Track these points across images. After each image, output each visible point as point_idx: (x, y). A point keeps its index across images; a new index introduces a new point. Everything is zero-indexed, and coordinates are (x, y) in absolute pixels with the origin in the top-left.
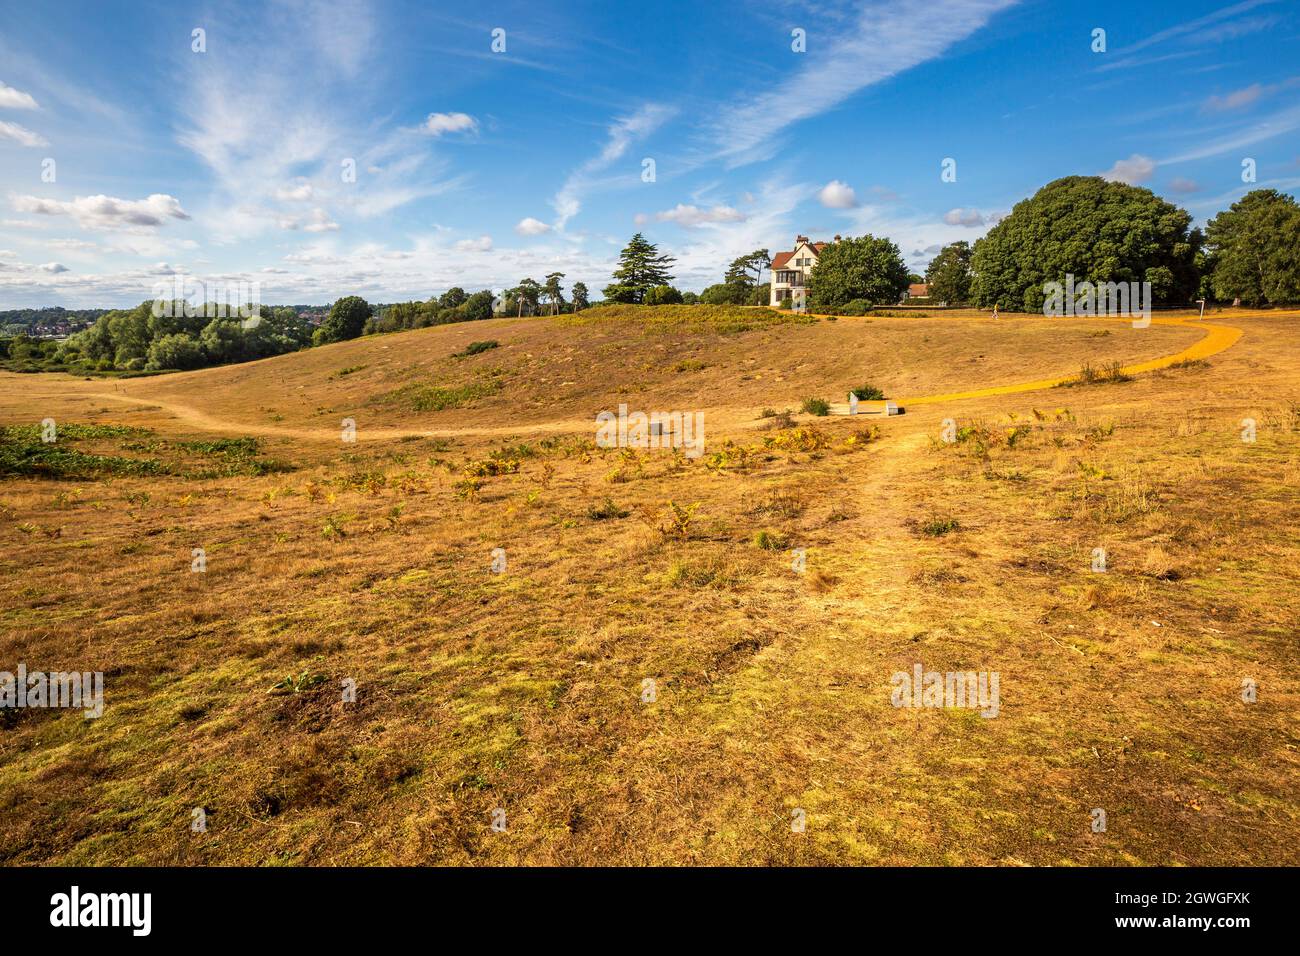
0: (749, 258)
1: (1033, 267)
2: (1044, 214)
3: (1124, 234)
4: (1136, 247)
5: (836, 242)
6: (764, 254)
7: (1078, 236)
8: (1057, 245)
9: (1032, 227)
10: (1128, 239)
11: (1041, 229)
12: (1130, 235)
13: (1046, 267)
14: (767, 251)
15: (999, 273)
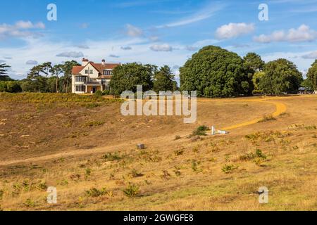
0: (42, 66)
1: (207, 80)
2: (208, 60)
3: (234, 69)
4: (238, 74)
5: (103, 63)
6: (48, 64)
7: (221, 69)
8: (214, 72)
9: (204, 65)
10: (236, 71)
11: (208, 65)
12: (236, 69)
13: (212, 80)
14: (50, 63)
15: (193, 82)
